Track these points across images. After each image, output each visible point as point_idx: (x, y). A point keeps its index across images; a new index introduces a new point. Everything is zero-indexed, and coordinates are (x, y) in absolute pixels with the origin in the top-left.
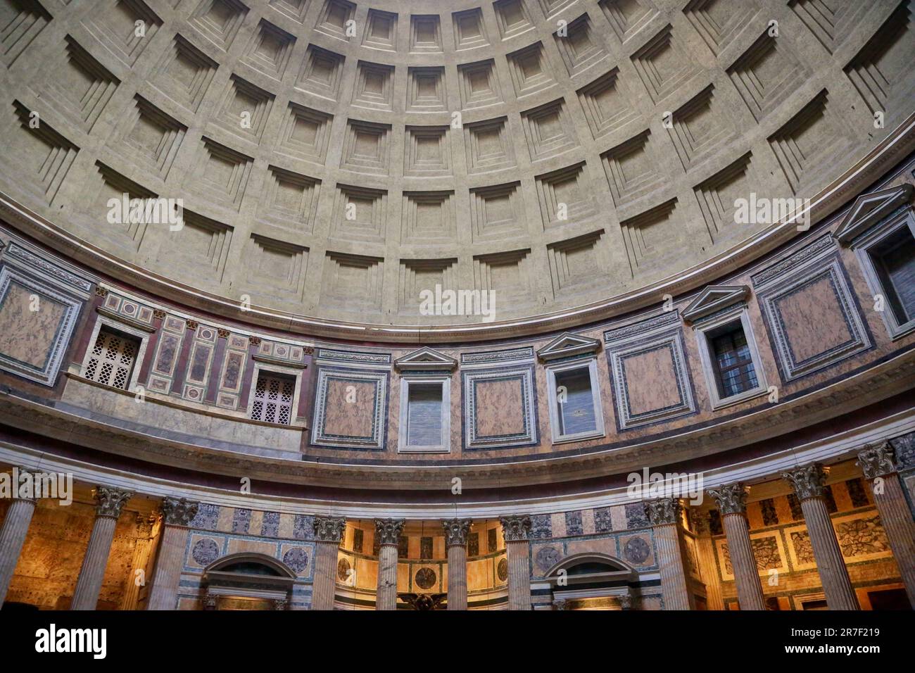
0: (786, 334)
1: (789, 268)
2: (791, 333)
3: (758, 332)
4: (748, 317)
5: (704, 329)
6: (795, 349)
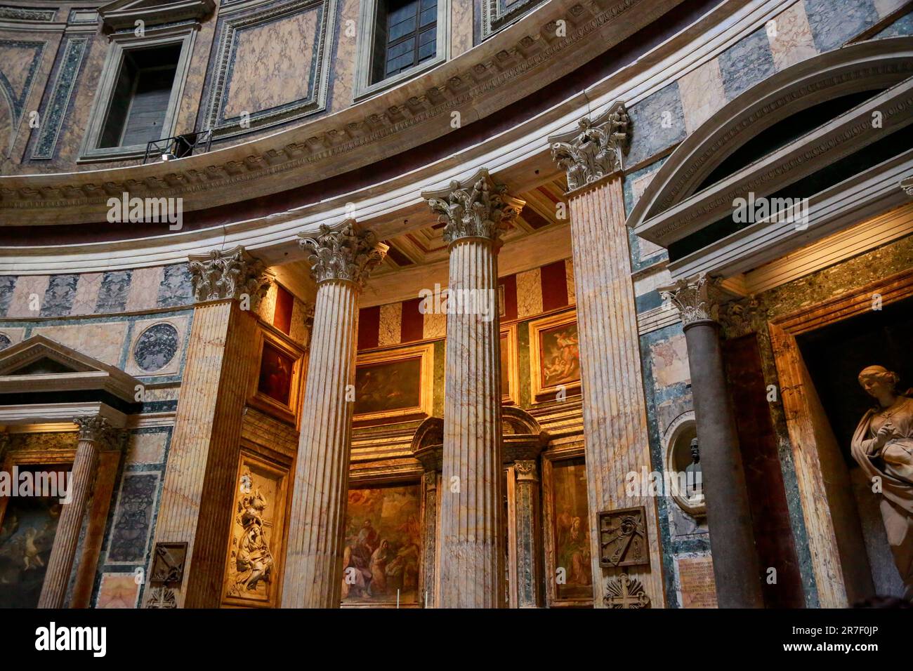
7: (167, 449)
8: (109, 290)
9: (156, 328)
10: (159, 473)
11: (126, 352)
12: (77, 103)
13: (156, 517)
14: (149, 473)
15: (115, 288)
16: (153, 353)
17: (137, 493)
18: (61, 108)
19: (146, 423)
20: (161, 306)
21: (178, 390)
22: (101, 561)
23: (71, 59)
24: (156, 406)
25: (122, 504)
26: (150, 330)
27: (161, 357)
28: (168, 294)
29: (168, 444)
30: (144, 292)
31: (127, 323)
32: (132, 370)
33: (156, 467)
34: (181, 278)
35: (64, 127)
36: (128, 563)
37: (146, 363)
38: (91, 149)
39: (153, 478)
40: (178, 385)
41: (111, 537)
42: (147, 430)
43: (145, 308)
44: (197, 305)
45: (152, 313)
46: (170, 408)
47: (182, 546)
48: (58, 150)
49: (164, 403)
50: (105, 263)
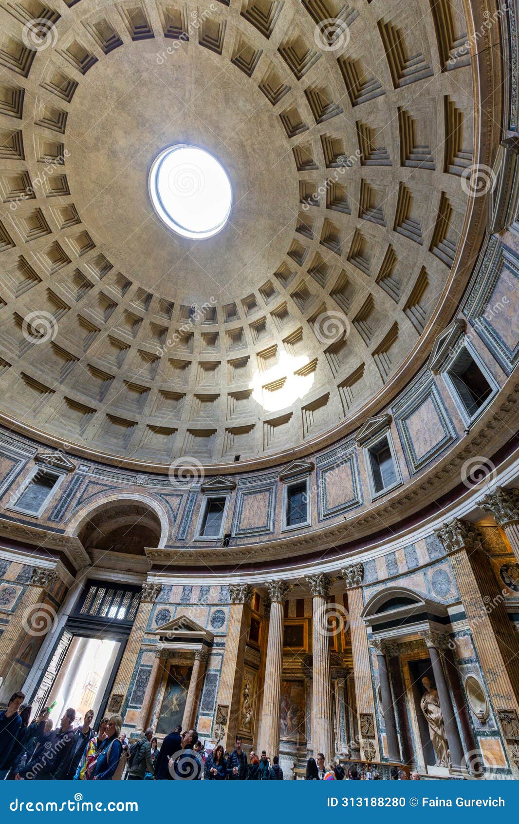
7: (222, 664)
8: (202, 594)
9: (218, 611)
10: (218, 673)
11: (208, 620)
12: (193, 518)
13: (218, 693)
14: (214, 673)
15: (204, 593)
16: (216, 622)
17: (211, 681)
18: (188, 520)
19: (214, 651)
20: (219, 602)
21: (225, 638)
22: (199, 710)
23: (191, 501)
24: (218, 644)
25: (206, 685)
26: (216, 612)
27: (219, 624)
28: (222, 598)
29: (222, 661)
30: (214, 596)
31: (208, 608)
32: (210, 628)
33: (218, 671)
34: (226, 592)
35: (189, 527)
36: (208, 712)
37: (215, 625)
38: (197, 536)
39: (217, 675)
40: (225, 636)
41: (202, 700)
42: (215, 654)
43: (215, 603)
44: (232, 604)
45: (217, 605)
46: (222, 646)
47: (226, 707)
48: (187, 536)
49: (221, 643)
50: (201, 582)
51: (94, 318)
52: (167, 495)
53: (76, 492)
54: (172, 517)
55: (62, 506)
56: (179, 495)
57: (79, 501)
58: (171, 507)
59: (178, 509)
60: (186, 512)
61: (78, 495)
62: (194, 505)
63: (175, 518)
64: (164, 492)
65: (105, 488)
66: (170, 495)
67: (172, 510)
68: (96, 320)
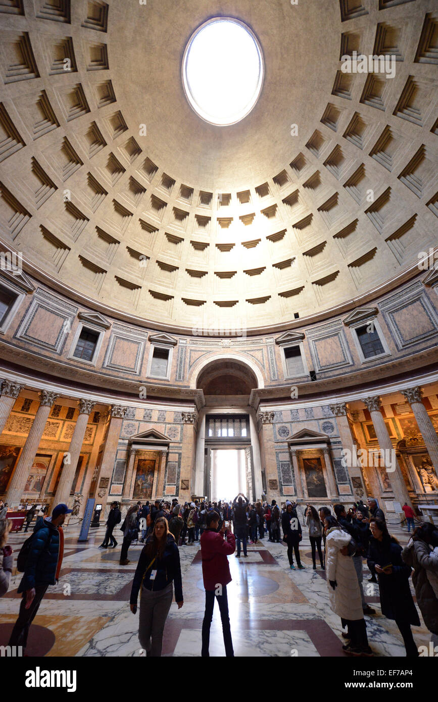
0: (113, 351)
1: (128, 331)
2: (115, 352)
3: (104, 342)
4: (103, 335)
5: (84, 325)
6: (113, 358)
12: (278, 364)
14: (339, 460)
15: (309, 412)
17: (339, 465)
19: (333, 447)
23: (271, 352)
24: (335, 443)
25: (336, 468)
30: (318, 413)
34: (327, 409)
36: (344, 482)
38: (287, 376)
41: (336, 476)
42: (335, 449)
46: (339, 443)
48: (278, 376)
51: (152, 220)
52: (250, 351)
53: (185, 359)
54: (261, 366)
55: (180, 370)
56: (260, 350)
57: (189, 365)
58: (257, 359)
59: (263, 360)
60: (270, 361)
61: (187, 361)
62: (275, 355)
63: (263, 366)
64: (246, 349)
65: (205, 353)
66: (252, 350)
67: (259, 361)
68: (154, 221)
